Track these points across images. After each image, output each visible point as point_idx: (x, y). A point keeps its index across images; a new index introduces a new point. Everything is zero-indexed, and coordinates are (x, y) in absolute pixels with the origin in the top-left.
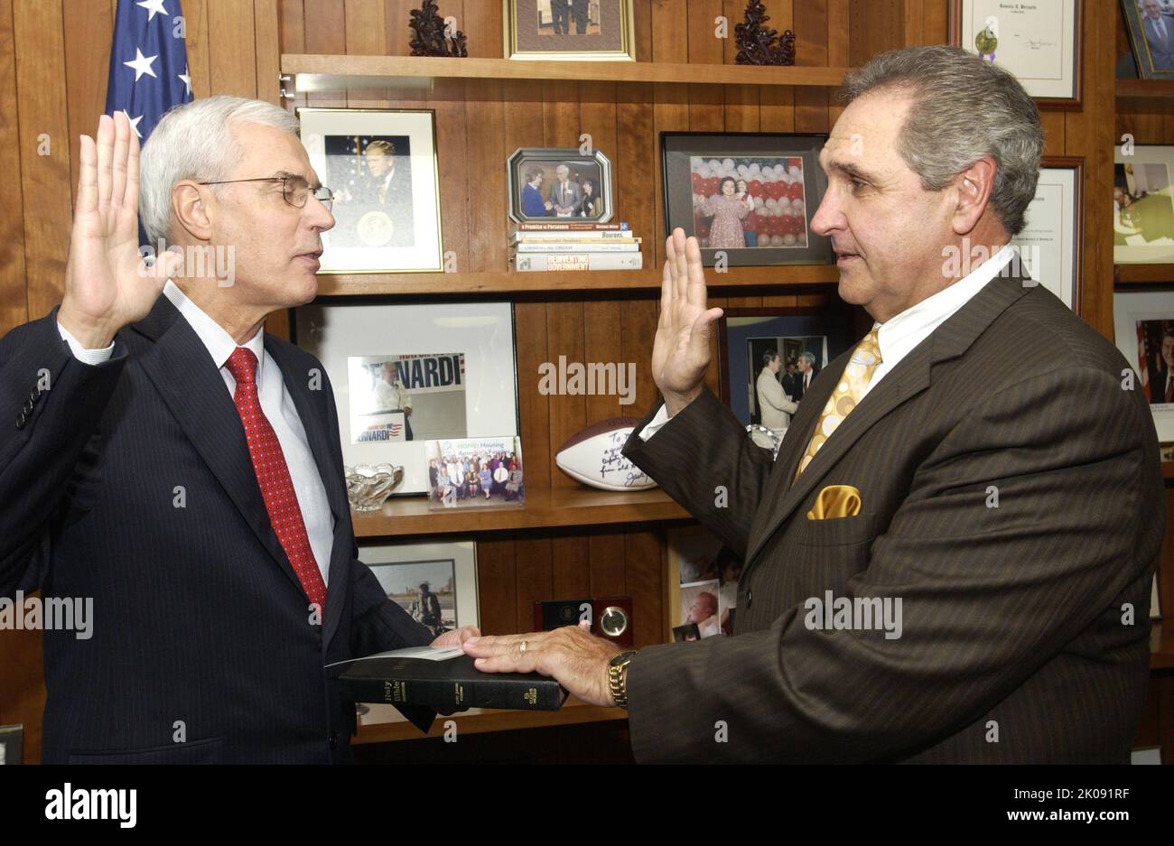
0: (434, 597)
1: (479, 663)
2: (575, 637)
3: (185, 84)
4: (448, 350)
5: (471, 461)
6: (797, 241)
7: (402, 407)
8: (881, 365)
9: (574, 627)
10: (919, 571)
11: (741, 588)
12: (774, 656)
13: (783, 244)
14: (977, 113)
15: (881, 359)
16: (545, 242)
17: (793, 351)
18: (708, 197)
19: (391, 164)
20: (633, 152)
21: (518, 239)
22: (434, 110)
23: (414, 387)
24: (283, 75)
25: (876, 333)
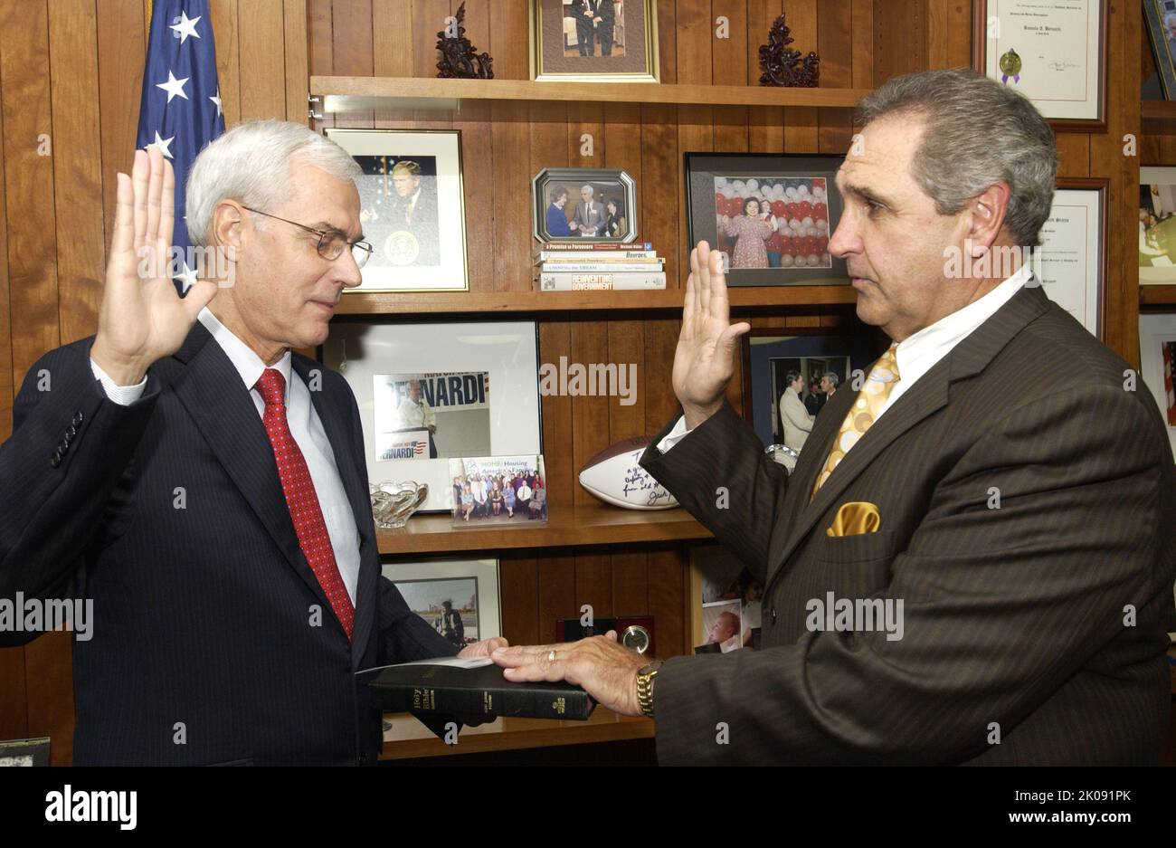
0: (457, 615)
1: (508, 673)
2: (602, 646)
3: (216, 106)
4: (473, 368)
5: (495, 479)
6: (821, 261)
7: (427, 426)
8: (900, 382)
9: (601, 636)
10: (942, 588)
11: (764, 607)
12: (798, 672)
13: (807, 264)
14: (990, 137)
15: (899, 376)
16: (570, 261)
17: (816, 372)
18: (732, 217)
19: (417, 183)
20: (657, 172)
21: (543, 258)
22: (460, 131)
23: (438, 405)
24: (312, 97)
25: (894, 351)
